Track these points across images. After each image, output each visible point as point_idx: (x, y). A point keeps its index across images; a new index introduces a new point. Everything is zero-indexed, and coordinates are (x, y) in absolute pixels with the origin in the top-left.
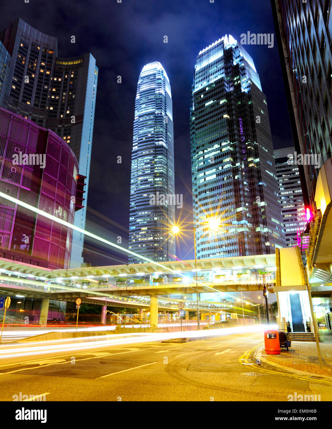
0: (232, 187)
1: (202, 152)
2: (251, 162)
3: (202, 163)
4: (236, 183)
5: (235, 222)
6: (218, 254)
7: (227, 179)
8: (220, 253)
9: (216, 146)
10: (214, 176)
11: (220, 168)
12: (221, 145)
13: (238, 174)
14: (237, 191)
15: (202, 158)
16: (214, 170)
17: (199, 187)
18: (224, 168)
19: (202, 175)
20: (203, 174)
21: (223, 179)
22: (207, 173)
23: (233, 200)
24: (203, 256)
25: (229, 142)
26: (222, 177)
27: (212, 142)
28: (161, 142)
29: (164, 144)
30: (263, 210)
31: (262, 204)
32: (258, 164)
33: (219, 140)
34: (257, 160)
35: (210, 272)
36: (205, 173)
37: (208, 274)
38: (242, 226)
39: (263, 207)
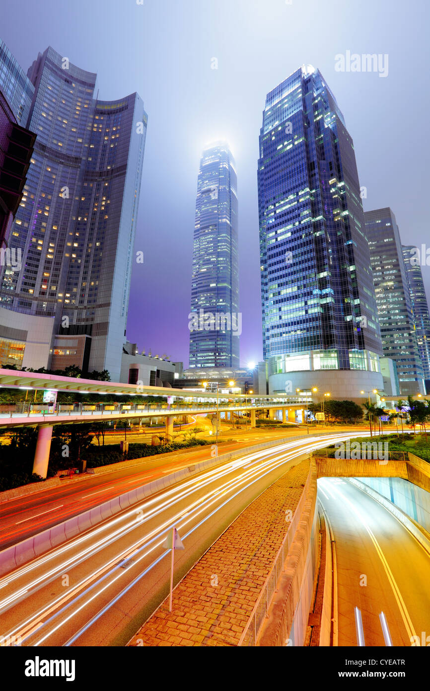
0: (312, 246)
1: (273, 207)
2: (338, 214)
3: (274, 220)
4: (319, 241)
5: (316, 292)
6: (293, 333)
7: (306, 236)
8: (295, 331)
9: (291, 197)
10: (289, 234)
11: (297, 224)
12: (297, 194)
13: (320, 230)
14: (319, 250)
15: (273, 214)
16: (290, 227)
17: (269, 250)
18: (302, 222)
19: (272, 234)
20: (274, 233)
21: (301, 237)
22: (279, 232)
23: (314, 262)
24: (273, 336)
25: (308, 189)
26: (298, 234)
27: (286, 193)
28: (224, 220)
29: (228, 222)
30: (353, 276)
31: (352, 268)
32: (346, 218)
33: (294, 189)
34: (346, 213)
35: (282, 355)
36: (276, 232)
37: (280, 358)
38: (326, 296)
39: (354, 272)
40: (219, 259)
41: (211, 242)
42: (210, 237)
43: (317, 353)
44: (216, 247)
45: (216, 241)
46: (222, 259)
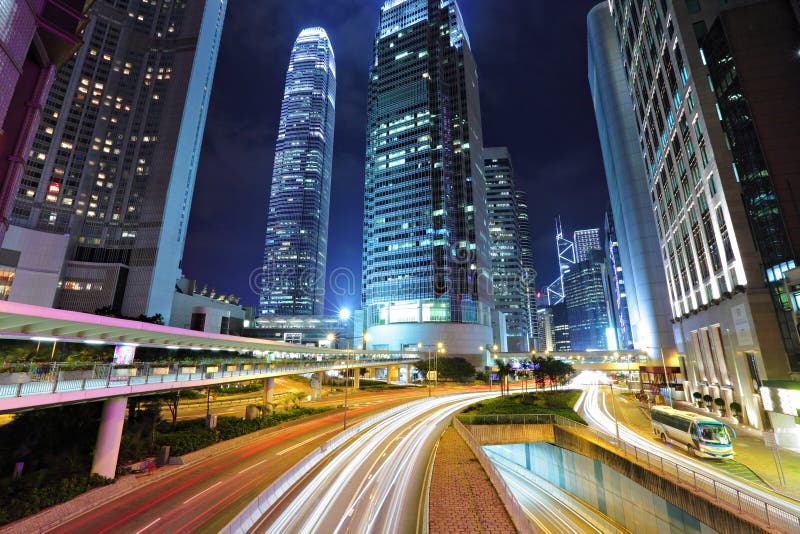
0: (429, 179)
1: (385, 127)
2: (458, 146)
3: (385, 142)
4: (437, 173)
5: (430, 231)
6: (400, 278)
7: (423, 166)
8: (403, 275)
9: (408, 118)
10: (403, 161)
11: (413, 150)
12: (416, 116)
13: (439, 161)
14: (437, 184)
15: (385, 134)
16: (403, 153)
17: (377, 177)
18: (419, 149)
19: (383, 158)
20: (385, 158)
21: (417, 166)
22: (391, 156)
23: (429, 197)
24: (375, 280)
25: (428, 113)
26: (414, 163)
27: (402, 112)
28: (317, 133)
29: (322, 136)
30: (470, 218)
31: (470, 209)
32: (467, 151)
33: (413, 109)
34: (466, 146)
35: (386, 304)
36: (388, 157)
37: (382, 306)
38: (440, 237)
39: (471, 213)
40: (308, 181)
41: (298, 158)
42: (297, 152)
43: (427, 302)
44: (303, 165)
45: (304, 158)
46: (310, 181)
